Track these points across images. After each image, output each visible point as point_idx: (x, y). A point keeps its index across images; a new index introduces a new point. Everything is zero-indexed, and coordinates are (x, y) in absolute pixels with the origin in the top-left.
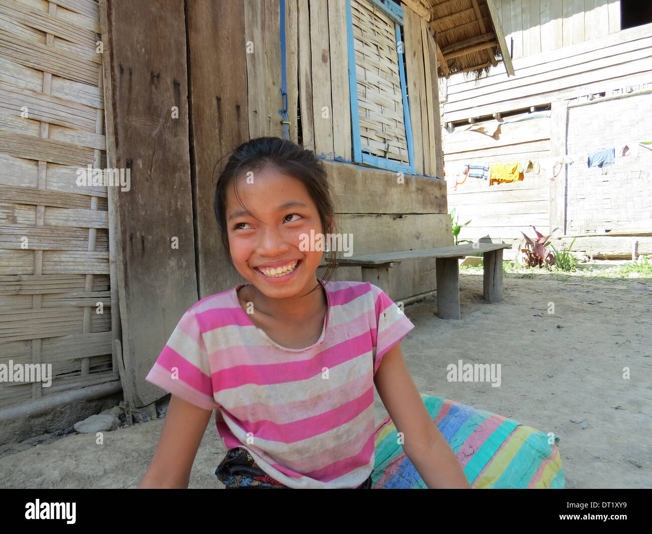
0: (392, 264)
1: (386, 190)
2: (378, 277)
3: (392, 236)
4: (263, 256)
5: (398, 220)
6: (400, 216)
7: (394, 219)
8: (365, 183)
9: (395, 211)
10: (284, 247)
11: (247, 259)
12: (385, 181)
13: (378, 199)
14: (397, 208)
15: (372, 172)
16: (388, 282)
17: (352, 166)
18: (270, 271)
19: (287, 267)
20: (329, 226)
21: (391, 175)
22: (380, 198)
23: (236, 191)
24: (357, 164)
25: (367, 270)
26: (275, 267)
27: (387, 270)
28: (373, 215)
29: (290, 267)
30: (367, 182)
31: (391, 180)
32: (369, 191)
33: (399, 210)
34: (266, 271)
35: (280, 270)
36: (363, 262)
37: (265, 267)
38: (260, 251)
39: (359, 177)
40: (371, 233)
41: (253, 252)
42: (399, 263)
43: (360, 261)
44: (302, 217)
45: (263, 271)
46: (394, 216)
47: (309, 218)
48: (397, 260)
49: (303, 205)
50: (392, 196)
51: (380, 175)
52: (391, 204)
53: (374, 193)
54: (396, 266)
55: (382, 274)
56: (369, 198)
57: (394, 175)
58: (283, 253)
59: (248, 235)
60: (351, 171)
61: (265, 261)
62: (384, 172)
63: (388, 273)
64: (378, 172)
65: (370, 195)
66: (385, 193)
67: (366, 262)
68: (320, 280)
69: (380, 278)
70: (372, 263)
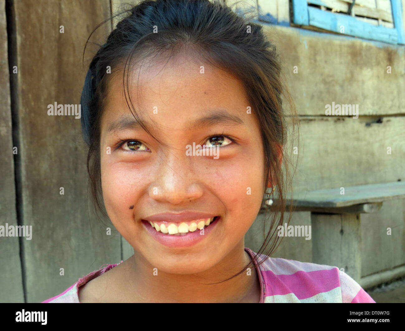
0: (366, 208)
1: (352, 73)
2: (342, 232)
3: (364, 157)
4: (160, 201)
5: (375, 127)
6: (378, 119)
7: (368, 125)
8: (315, 61)
9: (370, 109)
10: (195, 191)
11: (132, 205)
12: (349, 57)
13: (337, 88)
14: (373, 104)
15: (326, 41)
16: (359, 239)
17: (290, 31)
18: (167, 227)
19: (197, 223)
20: (275, 159)
21: (361, 45)
22: (342, 86)
23: (126, 84)
24: (300, 27)
25: (321, 218)
26: (178, 222)
27: (358, 218)
28: (330, 118)
29: (201, 224)
30: (318, 58)
31: (360, 54)
32: (322, 75)
33: (376, 108)
34: (160, 226)
35: (184, 228)
36: (313, 203)
37: (160, 220)
38: (155, 192)
39: (304, 49)
40: (326, 151)
41: (144, 193)
42: (378, 204)
43: (308, 203)
44: (234, 141)
45: (156, 225)
46: (369, 120)
47: (247, 144)
48: (376, 199)
49: (237, 121)
50: (363, 82)
51: (340, 46)
52: (360, 98)
53: (330, 79)
54: (373, 210)
55: (349, 225)
56: (322, 87)
57: (367, 46)
58: (192, 201)
59: (138, 163)
60: (289, 39)
61: (162, 211)
62: (347, 41)
63: (359, 224)
64: (337, 40)
65: (325, 82)
66: (351, 79)
67: (321, 203)
68: (254, 253)
69: (345, 233)
70: (331, 206)
